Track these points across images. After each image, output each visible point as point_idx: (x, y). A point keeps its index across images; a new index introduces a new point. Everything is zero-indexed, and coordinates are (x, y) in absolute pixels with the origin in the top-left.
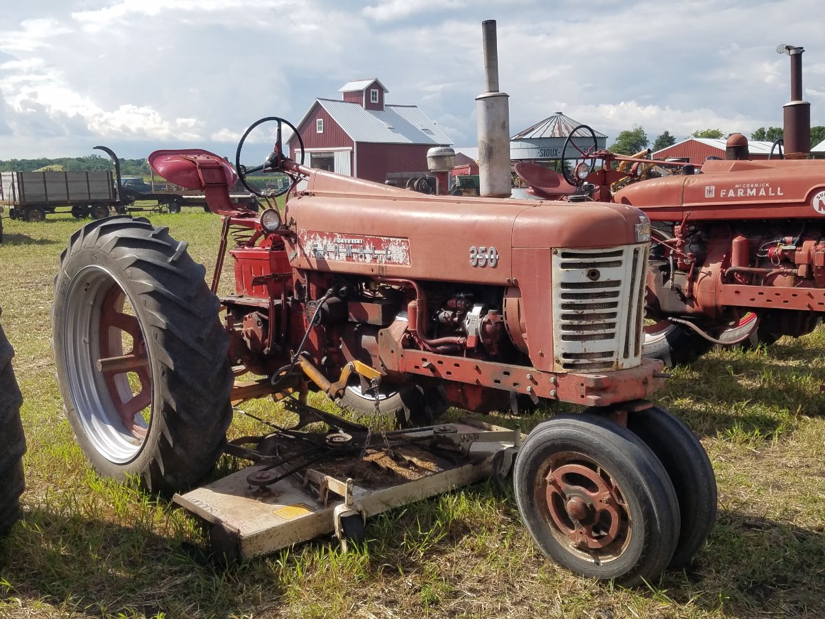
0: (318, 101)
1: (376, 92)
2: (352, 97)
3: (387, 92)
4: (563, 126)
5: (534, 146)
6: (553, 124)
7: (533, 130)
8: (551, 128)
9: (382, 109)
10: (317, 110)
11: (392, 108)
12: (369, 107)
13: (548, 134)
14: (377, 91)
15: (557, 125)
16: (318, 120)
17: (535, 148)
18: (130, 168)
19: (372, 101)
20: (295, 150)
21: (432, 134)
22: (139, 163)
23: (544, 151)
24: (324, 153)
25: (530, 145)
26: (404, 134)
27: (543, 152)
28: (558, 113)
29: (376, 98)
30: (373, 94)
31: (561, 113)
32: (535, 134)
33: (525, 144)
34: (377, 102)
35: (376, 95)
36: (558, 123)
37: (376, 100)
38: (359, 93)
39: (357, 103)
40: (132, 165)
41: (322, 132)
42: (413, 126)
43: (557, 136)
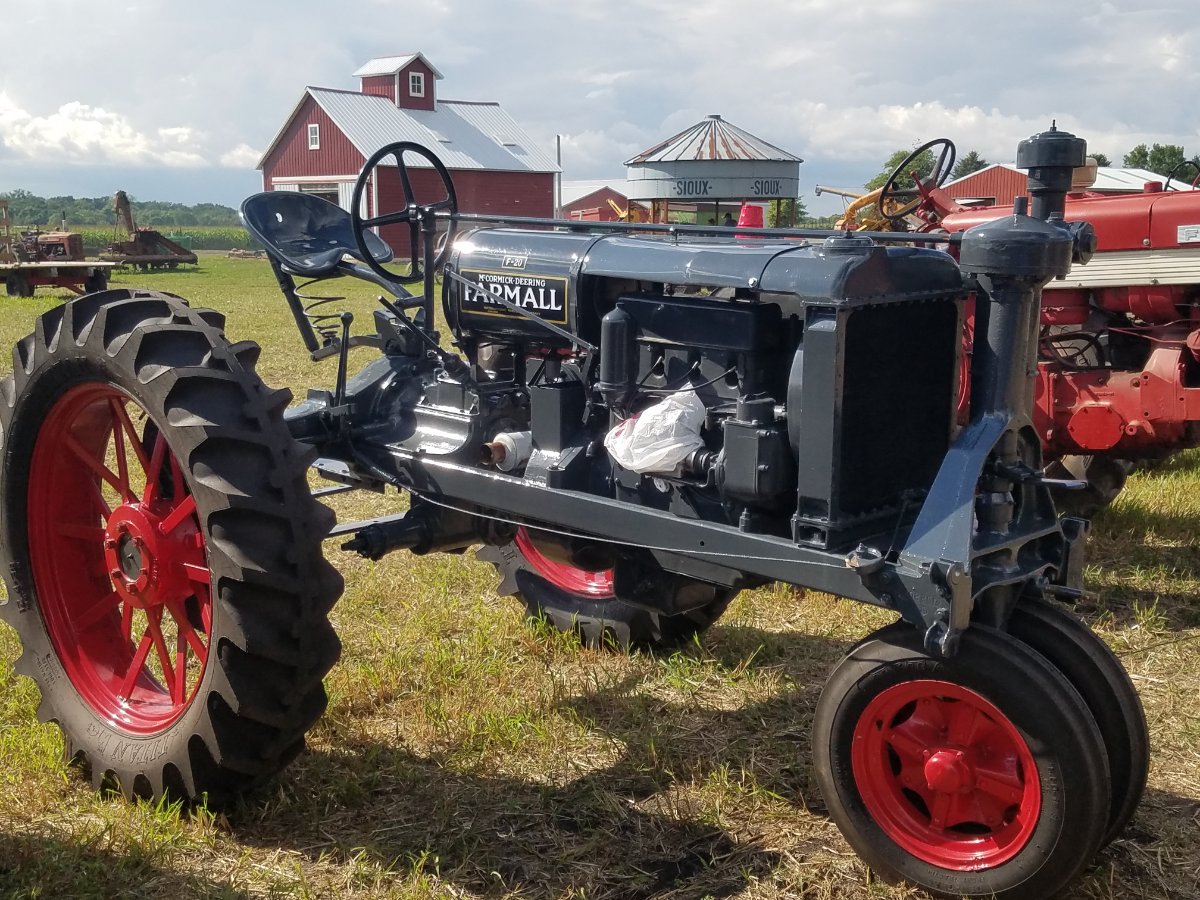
0: (310, 91)
1: (419, 78)
2: (376, 85)
3: (440, 77)
4: (719, 139)
5: (668, 176)
6: (702, 135)
7: (665, 145)
8: (697, 143)
9: (431, 108)
10: (307, 108)
11: (451, 106)
12: (407, 103)
13: (690, 155)
14: (422, 75)
15: (708, 138)
16: (310, 126)
17: (668, 180)
18: (82, 213)
19: (412, 94)
20: (274, 179)
21: (524, 153)
22: (99, 204)
23: (685, 184)
24: (322, 185)
25: (660, 174)
26: (470, 153)
27: (682, 187)
28: (712, 117)
29: (419, 88)
30: (413, 81)
31: (718, 117)
32: (668, 155)
33: (651, 172)
34: (422, 95)
35: (419, 82)
36: (711, 136)
37: (419, 91)
38: (386, 79)
39: (384, 96)
40: (86, 208)
41: (317, 147)
42: (489, 139)
43: (706, 156)
